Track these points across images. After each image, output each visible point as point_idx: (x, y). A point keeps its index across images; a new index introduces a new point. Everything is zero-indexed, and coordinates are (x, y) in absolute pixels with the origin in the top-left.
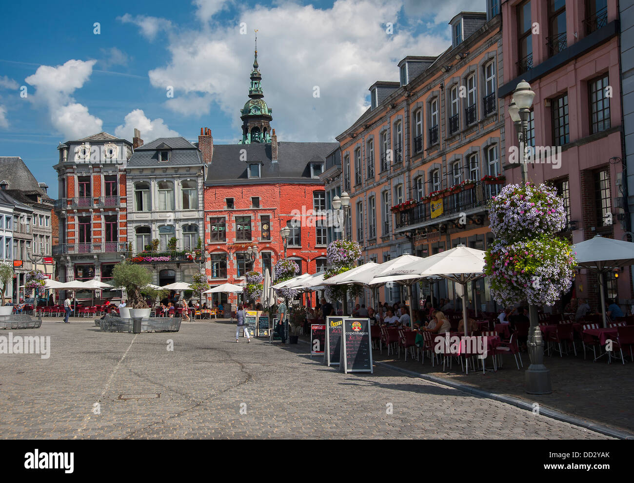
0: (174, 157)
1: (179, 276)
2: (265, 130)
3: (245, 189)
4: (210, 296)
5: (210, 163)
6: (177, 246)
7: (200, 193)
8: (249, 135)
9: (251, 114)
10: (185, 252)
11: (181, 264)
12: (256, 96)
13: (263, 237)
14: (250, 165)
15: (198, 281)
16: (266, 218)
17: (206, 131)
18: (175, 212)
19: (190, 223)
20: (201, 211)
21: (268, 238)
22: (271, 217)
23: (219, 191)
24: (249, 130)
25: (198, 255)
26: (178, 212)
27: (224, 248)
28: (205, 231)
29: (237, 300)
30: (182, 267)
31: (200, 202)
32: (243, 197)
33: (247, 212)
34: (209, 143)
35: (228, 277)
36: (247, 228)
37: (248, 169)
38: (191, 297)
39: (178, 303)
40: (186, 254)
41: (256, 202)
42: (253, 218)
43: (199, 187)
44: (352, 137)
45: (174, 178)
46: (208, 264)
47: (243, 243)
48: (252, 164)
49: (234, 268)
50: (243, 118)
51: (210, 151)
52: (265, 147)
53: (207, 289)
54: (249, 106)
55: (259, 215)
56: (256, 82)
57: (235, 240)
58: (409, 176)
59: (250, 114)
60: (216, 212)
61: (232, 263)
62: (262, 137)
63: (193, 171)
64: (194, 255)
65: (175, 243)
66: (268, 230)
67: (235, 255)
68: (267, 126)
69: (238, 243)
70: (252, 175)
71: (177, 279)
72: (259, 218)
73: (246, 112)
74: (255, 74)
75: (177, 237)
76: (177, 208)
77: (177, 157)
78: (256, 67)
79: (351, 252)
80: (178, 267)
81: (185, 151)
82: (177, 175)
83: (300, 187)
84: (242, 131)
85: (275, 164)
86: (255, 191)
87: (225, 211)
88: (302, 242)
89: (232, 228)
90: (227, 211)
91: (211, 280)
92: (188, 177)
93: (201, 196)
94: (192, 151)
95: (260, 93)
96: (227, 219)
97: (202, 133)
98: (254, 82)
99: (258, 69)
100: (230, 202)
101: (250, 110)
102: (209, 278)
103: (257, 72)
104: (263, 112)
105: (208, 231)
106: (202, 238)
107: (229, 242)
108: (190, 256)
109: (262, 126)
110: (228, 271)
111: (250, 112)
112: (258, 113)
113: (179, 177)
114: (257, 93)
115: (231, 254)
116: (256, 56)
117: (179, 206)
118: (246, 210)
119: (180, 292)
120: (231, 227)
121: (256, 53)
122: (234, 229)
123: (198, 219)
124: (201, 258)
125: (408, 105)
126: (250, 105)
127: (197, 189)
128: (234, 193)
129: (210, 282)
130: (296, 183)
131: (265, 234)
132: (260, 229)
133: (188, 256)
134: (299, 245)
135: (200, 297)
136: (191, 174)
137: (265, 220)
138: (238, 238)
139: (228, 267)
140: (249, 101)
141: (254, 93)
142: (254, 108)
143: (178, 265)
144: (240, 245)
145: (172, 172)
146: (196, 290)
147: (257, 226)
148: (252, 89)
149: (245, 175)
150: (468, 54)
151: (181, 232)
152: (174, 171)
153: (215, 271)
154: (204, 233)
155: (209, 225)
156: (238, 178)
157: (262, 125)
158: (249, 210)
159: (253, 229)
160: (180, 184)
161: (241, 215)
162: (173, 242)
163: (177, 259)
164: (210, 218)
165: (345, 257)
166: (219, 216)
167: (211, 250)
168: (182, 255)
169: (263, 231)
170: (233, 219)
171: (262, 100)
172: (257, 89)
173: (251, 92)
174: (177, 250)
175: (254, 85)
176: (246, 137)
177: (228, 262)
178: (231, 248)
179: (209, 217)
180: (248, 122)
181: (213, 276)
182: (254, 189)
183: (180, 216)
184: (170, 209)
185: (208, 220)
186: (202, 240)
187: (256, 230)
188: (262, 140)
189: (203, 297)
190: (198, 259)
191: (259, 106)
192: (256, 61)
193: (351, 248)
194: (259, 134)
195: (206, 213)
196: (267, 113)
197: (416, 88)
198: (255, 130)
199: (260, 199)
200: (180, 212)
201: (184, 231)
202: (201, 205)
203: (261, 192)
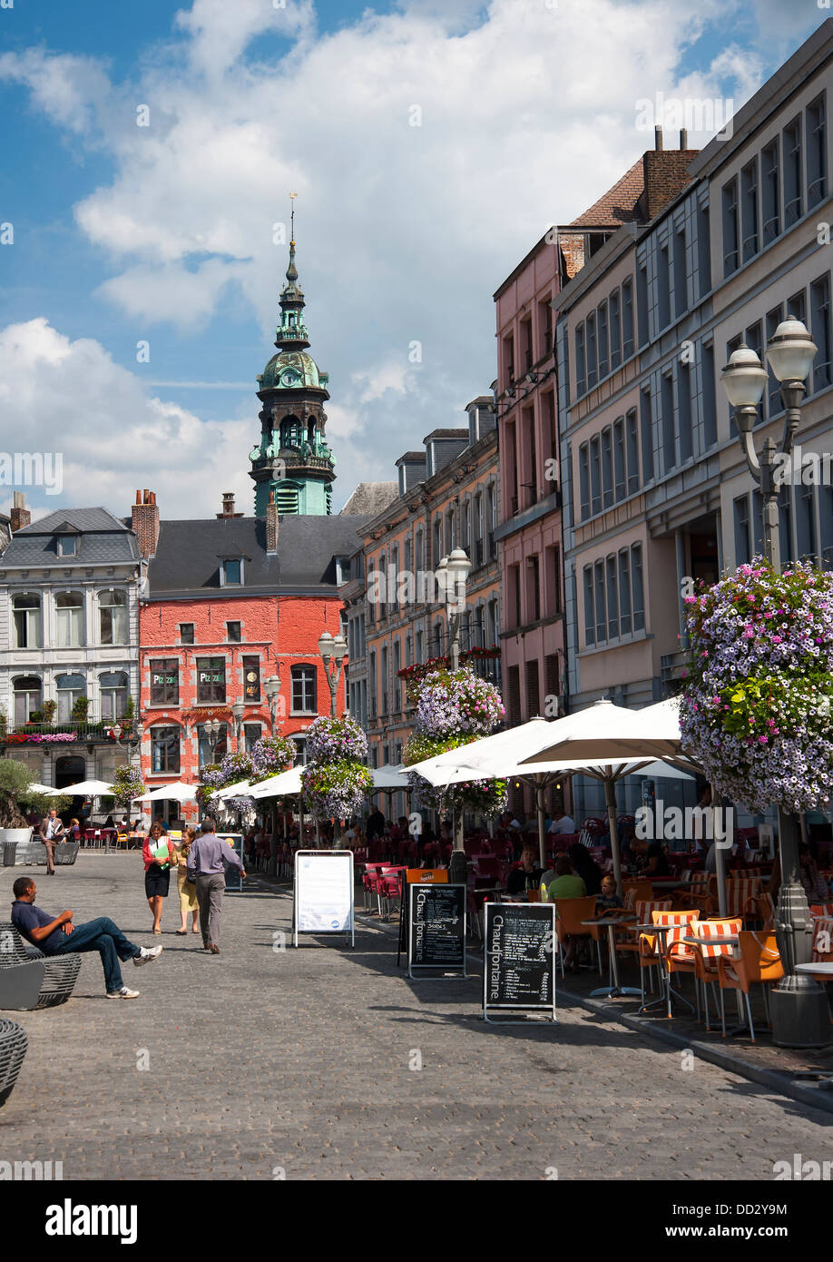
0: (85, 548)
1: (92, 770)
2: (312, 422)
3: (215, 608)
4: (149, 806)
5: (151, 556)
6: (90, 713)
7: (132, 614)
8: (276, 435)
9: (280, 386)
10: (103, 723)
11: (96, 747)
12: (292, 345)
13: (247, 697)
14: (224, 562)
15: (124, 778)
16: (254, 659)
17: (147, 496)
18: (86, 650)
19: (113, 670)
20: (134, 647)
21: (257, 697)
22: (262, 659)
23: (169, 611)
24: (275, 422)
25: (126, 731)
26: (92, 649)
27: (174, 716)
28: (141, 684)
29: (197, 814)
30: (98, 753)
31: (133, 631)
32: (210, 621)
33: (217, 649)
34: (152, 519)
35: (183, 770)
36: (217, 678)
37: (222, 570)
38: (112, 808)
39: (89, 819)
40: (106, 728)
41: (234, 630)
42: (228, 660)
43: (131, 604)
44: (373, 539)
45: (85, 586)
46: (146, 747)
47: (210, 708)
48: (228, 561)
49: (194, 753)
50: (261, 395)
51: (153, 535)
52: (255, 526)
53: (141, 794)
54: (275, 370)
55: (240, 654)
56: (292, 312)
57: (195, 702)
58: (429, 622)
59: (278, 387)
60: (162, 649)
61: (190, 745)
62: (306, 439)
63: (120, 574)
64: (118, 731)
65: (86, 707)
66: (257, 684)
67: (195, 730)
68: (315, 414)
69: (200, 708)
70: (228, 580)
71: (88, 775)
72: (240, 660)
73: (269, 382)
74: (291, 294)
75: (89, 696)
76: (89, 643)
77: (92, 548)
78: (292, 277)
79: (281, 753)
80: (91, 752)
81: (105, 537)
82: (90, 581)
83: (316, 602)
84: (259, 425)
85: (273, 557)
86: (234, 611)
87: (178, 648)
88: (319, 705)
89: (190, 679)
90: (181, 647)
91: (150, 776)
92: (112, 584)
93: (133, 621)
94: (119, 536)
95: (302, 337)
96: (181, 662)
97: (138, 501)
98: (287, 312)
99: (297, 282)
100: (187, 631)
101: (279, 377)
102: (148, 772)
103: (294, 291)
104: (308, 383)
105: (147, 684)
106: (134, 698)
107: (185, 706)
108: (112, 732)
109: (304, 413)
110: (182, 759)
111: (277, 383)
112: (297, 384)
113: (94, 586)
114: (294, 338)
115: (189, 727)
116: (292, 253)
117: (93, 641)
118: (216, 646)
119: (92, 799)
120: (187, 676)
121: (292, 245)
122: (194, 681)
123: (128, 663)
124: (132, 736)
125: (429, 512)
126: (279, 365)
127: (126, 607)
128: (195, 614)
129: (148, 780)
130: (308, 595)
131: (250, 690)
132: (242, 681)
133: (108, 732)
134: (314, 710)
135: (129, 809)
136: (115, 580)
137: (251, 663)
138: (202, 697)
139: (183, 752)
140: (275, 358)
141: (286, 338)
142: (287, 372)
143: (91, 748)
144: (204, 712)
145: (82, 575)
146: (121, 796)
147: (235, 676)
148: (284, 329)
149: (214, 581)
150: (477, 466)
151: (98, 686)
152: (84, 575)
153: (159, 759)
154: (140, 689)
155: (148, 674)
156: (203, 586)
157: (304, 411)
158: (221, 646)
159: (229, 681)
160: (96, 598)
161: (207, 655)
162: (81, 707)
163: (89, 737)
164: (150, 661)
165: (273, 760)
166: (167, 657)
167: (150, 720)
168: (98, 729)
169: (247, 683)
170: (193, 662)
171: (305, 355)
172: (294, 328)
173: (280, 335)
174: (90, 721)
175: (287, 320)
176: (271, 438)
177: (182, 743)
178: (188, 716)
179: (148, 658)
180: (273, 406)
181: (154, 769)
182: (232, 606)
183: (96, 656)
184: (77, 643)
185: (147, 663)
186: (135, 702)
187: (235, 684)
188: (304, 445)
189: (133, 809)
190: (126, 738)
191: (298, 369)
192: (291, 266)
193: (281, 747)
194: (299, 432)
195: (143, 652)
196: (316, 384)
197: (435, 490)
198: (288, 423)
199: (242, 625)
200: (96, 649)
201: (102, 685)
202: (133, 636)
203: (243, 612)
